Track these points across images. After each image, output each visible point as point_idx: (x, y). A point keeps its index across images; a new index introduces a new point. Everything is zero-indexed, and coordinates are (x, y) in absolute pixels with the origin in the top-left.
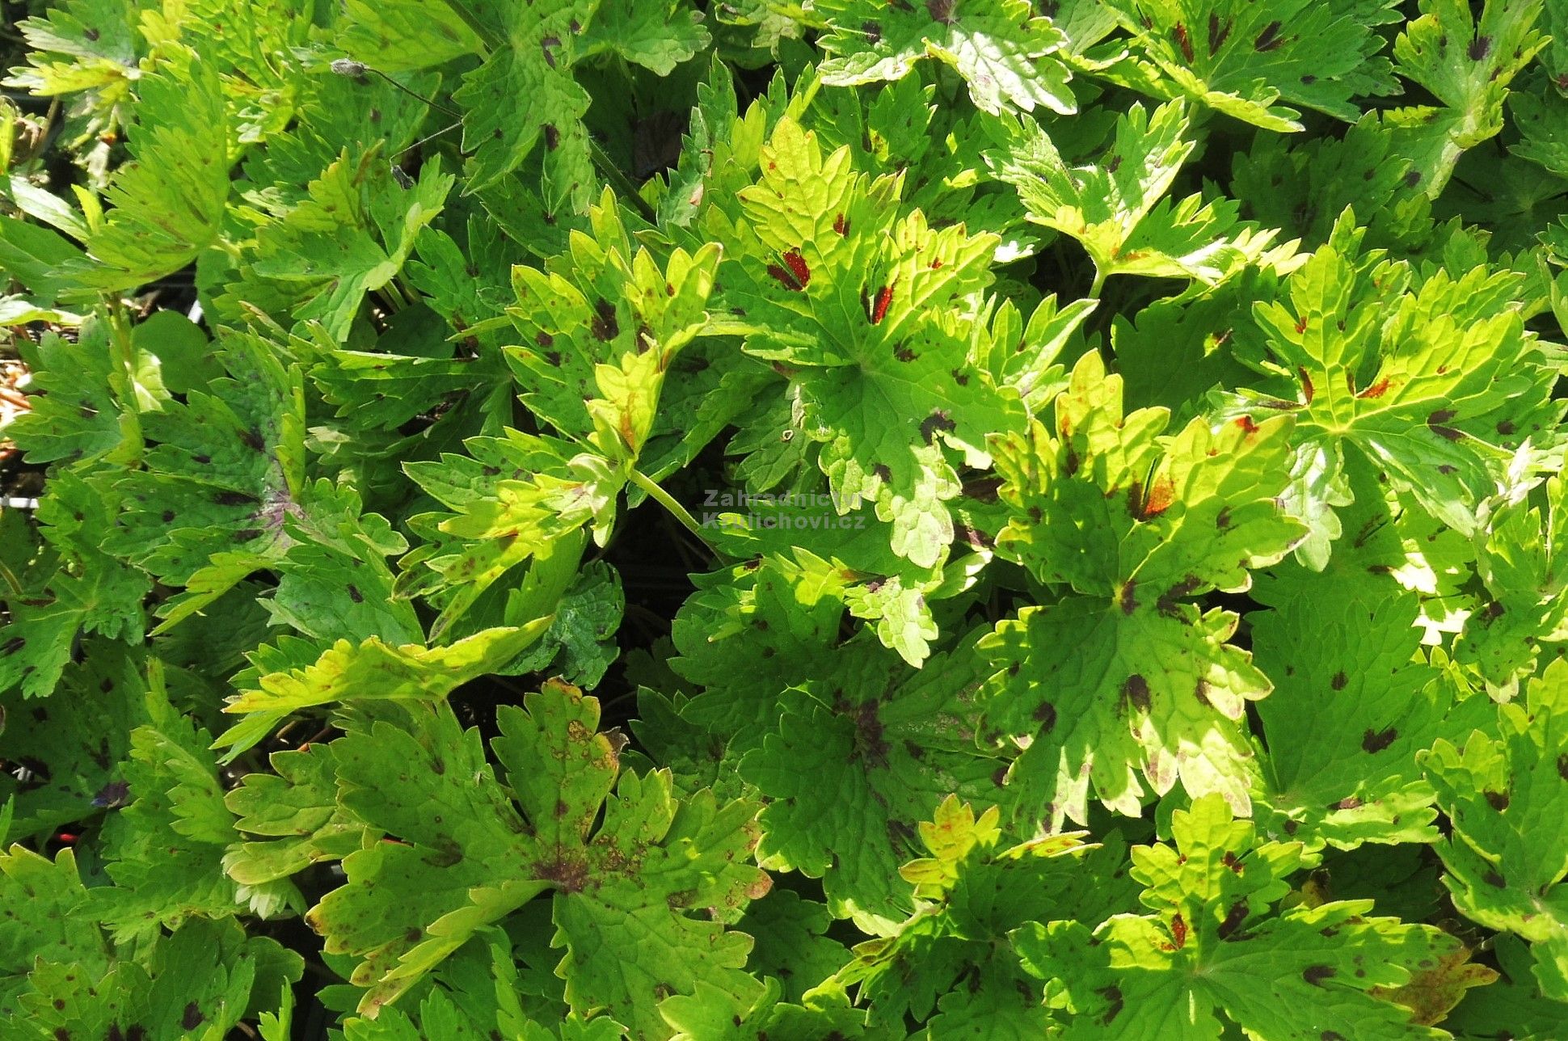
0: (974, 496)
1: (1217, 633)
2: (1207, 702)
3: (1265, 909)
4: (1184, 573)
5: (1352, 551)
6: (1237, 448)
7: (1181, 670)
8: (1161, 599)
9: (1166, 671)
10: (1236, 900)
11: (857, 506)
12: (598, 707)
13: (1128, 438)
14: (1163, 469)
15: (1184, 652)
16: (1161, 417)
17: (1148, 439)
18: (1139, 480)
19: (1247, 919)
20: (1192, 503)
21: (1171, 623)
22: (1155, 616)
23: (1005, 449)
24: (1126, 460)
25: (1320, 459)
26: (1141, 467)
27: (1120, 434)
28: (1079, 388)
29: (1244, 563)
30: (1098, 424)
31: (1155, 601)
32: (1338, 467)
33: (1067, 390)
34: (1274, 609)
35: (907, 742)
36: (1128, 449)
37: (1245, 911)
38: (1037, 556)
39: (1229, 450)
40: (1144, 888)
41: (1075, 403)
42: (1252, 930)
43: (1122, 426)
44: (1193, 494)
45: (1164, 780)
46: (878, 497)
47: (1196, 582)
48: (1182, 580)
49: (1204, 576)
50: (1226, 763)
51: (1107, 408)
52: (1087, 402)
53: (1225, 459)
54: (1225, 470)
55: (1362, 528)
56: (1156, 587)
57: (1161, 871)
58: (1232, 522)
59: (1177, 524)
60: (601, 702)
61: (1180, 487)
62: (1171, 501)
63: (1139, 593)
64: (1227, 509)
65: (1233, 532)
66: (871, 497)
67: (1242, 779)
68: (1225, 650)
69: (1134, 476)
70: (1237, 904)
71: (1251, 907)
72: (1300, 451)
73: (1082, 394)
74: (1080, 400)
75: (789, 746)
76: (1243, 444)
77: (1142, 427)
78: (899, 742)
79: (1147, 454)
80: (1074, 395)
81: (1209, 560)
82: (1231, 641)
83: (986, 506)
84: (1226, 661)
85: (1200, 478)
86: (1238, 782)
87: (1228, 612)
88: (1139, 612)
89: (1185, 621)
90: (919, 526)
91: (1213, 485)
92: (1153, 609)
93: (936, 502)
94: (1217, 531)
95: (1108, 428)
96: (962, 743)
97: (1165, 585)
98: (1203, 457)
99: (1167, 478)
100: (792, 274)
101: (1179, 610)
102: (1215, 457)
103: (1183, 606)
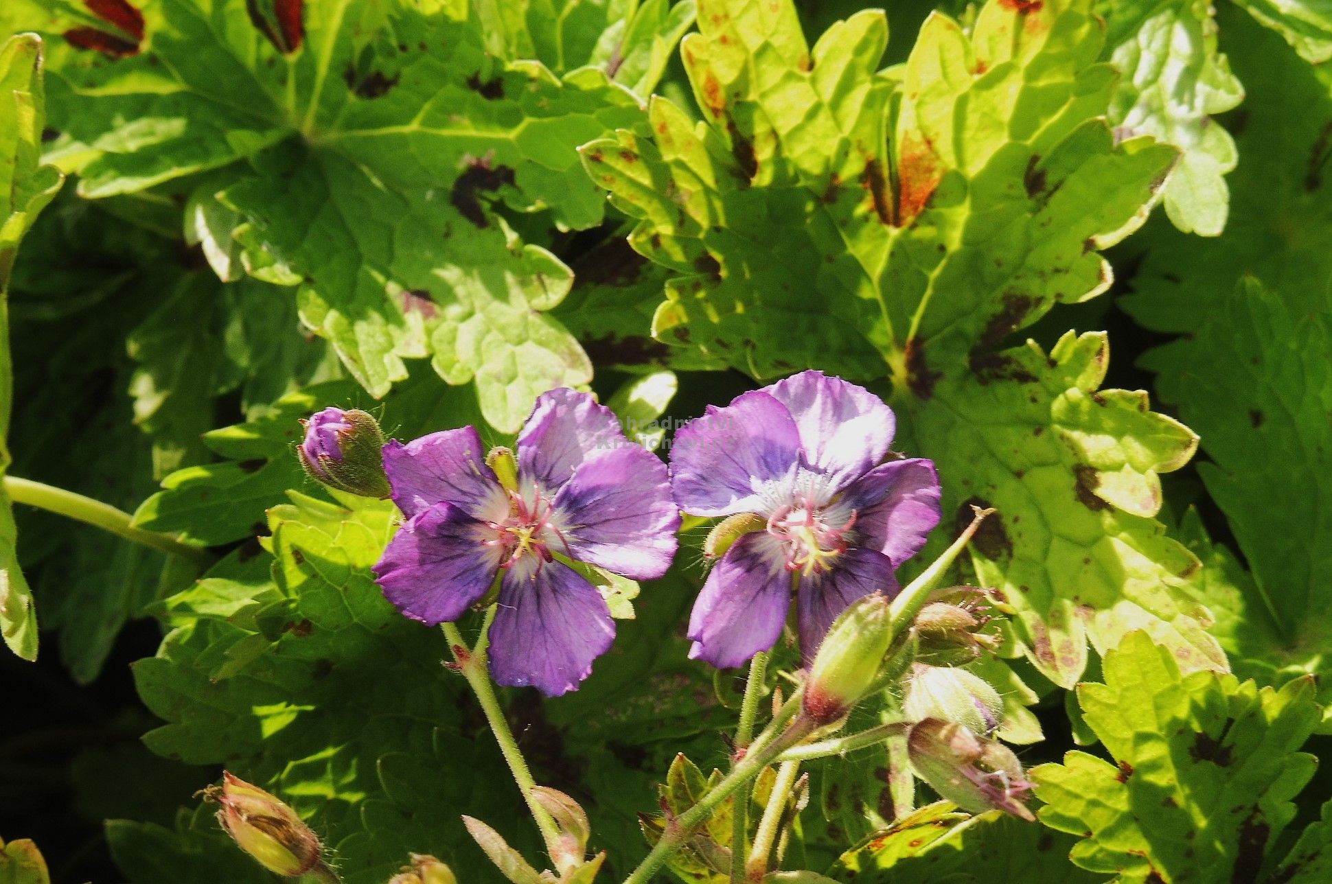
0: (600, 281)
1: (1080, 380)
2: (1100, 505)
3: (1289, 812)
4: (999, 294)
5: (1306, 199)
6: (1017, 46)
7: (1042, 464)
8: (974, 353)
9: (1019, 475)
10: (1242, 816)
11: (401, 373)
12: (37, 856)
13: (828, 88)
14: (906, 124)
15: (1038, 432)
16: (873, 29)
17: (863, 76)
18: (872, 152)
19: (1271, 842)
20: (973, 169)
21: (1001, 390)
22: (973, 387)
23: (620, 165)
24: (839, 125)
25: (1181, 40)
26: (867, 131)
27: (813, 81)
28: (716, 20)
29: (1089, 245)
30: (770, 74)
31: (964, 360)
32: (1210, 46)
33: (694, 28)
34: (1188, 336)
35: (613, 746)
36: (835, 105)
37: (1264, 829)
38: (736, 340)
39: (1004, 55)
40: (1074, 840)
41: (717, 48)
42: (1288, 860)
43: (811, 66)
44: (969, 152)
45: (1068, 662)
46: (429, 346)
47: (1022, 304)
48: (999, 308)
49: (1033, 287)
50: (1164, 597)
51: (776, 42)
52: (737, 42)
53: (1004, 72)
54: (1011, 89)
55: (1308, 155)
56: (960, 335)
57: (1094, 803)
58: (1051, 179)
59: (961, 214)
60: (40, 846)
61: (944, 146)
62: (936, 175)
63: (933, 354)
64: (1035, 159)
65: (1058, 195)
66: (419, 352)
67: (1198, 615)
68: (1101, 402)
69: (862, 150)
70: (1247, 822)
71: (1269, 819)
72: (1143, 35)
73: (724, 29)
74: (724, 40)
75: (407, 815)
76: (1025, 37)
77: (848, 57)
78: (599, 749)
79: (871, 102)
80: (710, 35)
81: (1032, 259)
82: (1106, 385)
83: (626, 290)
84: (1108, 423)
85: (972, 119)
86: (1193, 622)
87: (1086, 335)
88: (944, 388)
89: (1024, 377)
90: (521, 370)
91: (999, 125)
92: (966, 376)
93: (532, 318)
94: (1030, 203)
95: (789, 76)
96: (705, 714)
97: (972, 327)
98: (966, 81)
99: (917, 137)
100: (113, 29)
101: (1008, 361)
102: (989, 78)
103: (1014, 352)
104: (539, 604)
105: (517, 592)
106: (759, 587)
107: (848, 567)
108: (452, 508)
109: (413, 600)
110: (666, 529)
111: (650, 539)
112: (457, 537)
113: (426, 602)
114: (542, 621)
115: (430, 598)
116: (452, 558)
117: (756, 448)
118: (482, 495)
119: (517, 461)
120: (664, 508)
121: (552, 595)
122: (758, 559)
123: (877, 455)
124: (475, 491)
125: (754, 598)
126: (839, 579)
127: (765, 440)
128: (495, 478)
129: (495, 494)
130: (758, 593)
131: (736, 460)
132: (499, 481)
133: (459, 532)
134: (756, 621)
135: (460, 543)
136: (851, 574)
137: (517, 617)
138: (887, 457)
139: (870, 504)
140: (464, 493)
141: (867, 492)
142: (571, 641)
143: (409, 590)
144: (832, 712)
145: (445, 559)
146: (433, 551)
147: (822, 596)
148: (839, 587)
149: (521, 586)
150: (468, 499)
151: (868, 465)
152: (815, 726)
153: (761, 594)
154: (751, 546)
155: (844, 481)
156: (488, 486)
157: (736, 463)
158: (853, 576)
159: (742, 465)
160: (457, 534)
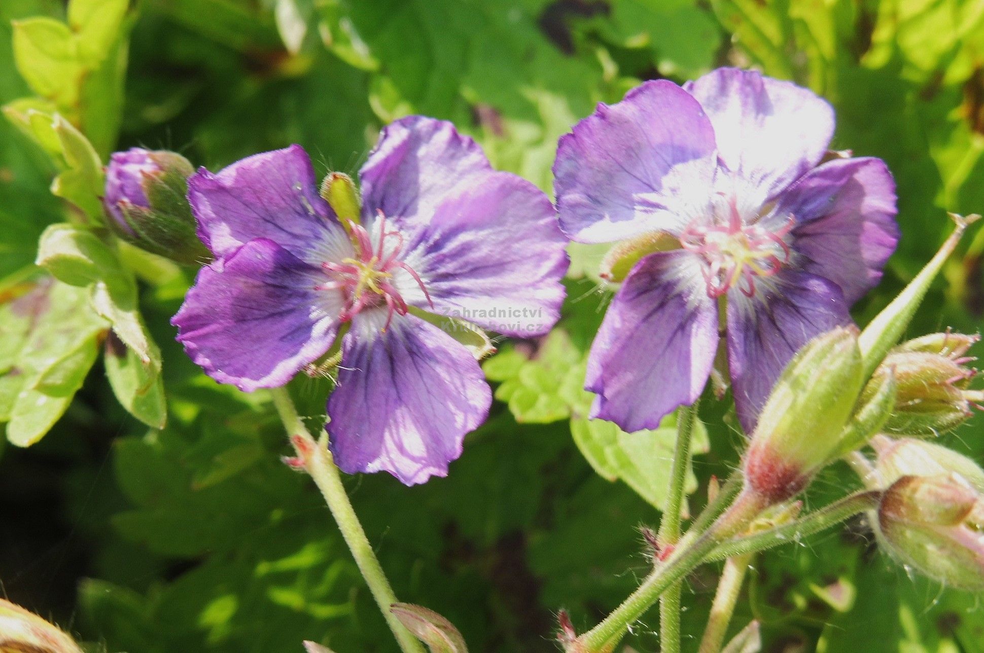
104: (393, 371)
105: (366, 356)
106: (675, 326)
107: (789, 297)
108: (280, 252)
109: (227, 362)
110: (550, 274)
111: (531, 289)
112: (285, 287)
113: (245, 366)
114: (398, 393)
115: (251, 361)
116: (281, 314)
117: (663, 158)
118: (318, 237)
119: (360, 195)
120: (547, 249)
121: (410, 359)
122: (673, 288)
123: (813, 156)
124: (308, 233)
125: (671, 341)
126: (779, 313)
127: (673, 146)
128: (332, 215)
129: (332, 237)
130: (675, 333)
131: (639, 175)
132: (338, 219)
133: (288, 282)
134: (675, 370)
135: (290, 296)
136: (794, 306)
137: (366, 388)
138: (827, 157)
139: (810, 217)
140: (295, 236)
141: (805, 202)
142: (435, 416)
143: (221, 350)
144: (787, 482)
145: (272, 315)
146: (254, 304)
147: (758, 337)
148: (779, 324)
149: (369, 348)
150: (300, 243)
151: (803, 169)
152: (766, 504)
153: (679, 334)
154: (662, 272)
155: (775, 186)
156: (325, 226)
157: (639, 180)
158: (797, 309)
159: (645, 180)
160: (286, 284)
